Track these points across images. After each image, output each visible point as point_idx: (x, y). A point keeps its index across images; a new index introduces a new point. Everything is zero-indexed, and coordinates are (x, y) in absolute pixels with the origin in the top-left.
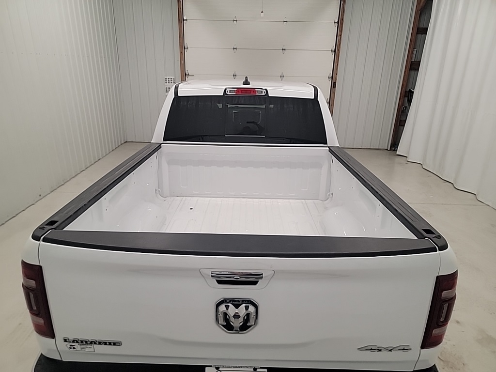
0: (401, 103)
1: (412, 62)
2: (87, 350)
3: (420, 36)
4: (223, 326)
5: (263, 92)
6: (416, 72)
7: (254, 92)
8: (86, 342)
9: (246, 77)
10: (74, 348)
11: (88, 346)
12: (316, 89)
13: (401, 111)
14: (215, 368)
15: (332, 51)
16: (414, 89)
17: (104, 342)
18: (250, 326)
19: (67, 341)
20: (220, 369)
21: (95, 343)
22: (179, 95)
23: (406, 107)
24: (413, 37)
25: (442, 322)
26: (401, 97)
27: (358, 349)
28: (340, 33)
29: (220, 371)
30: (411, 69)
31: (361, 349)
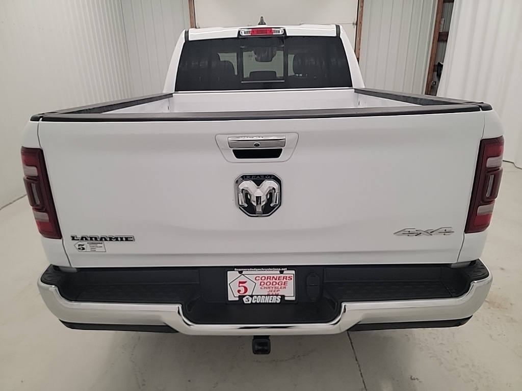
0: (430, 77)
1: (440, 33)
2: (97, 249)
3: (447, 4)
4: (244, 208)
5: (281, 31)
6: (445, 43)
7: (271, 31)
8: (96, 239)
9: (262, 17)
10: (83, 249)
11: (99, 245)
12: (338, 27)
13: (430, 86)
14: (237, 272)
15: (353, 24)
16: (443, 62)
17: (115, 238)
18: (273, 207)
19: (75, 238)
20: (243, 273)
21: (106, 240)
22: (190, 39)
23: (435, 82)
24: (440, 6)
25: (488, 198)
26: (430, 72)
27: (395, 233)
28: (362, 4)
29: (243, 275)
30: (439, 41)
31: (398, 233)
